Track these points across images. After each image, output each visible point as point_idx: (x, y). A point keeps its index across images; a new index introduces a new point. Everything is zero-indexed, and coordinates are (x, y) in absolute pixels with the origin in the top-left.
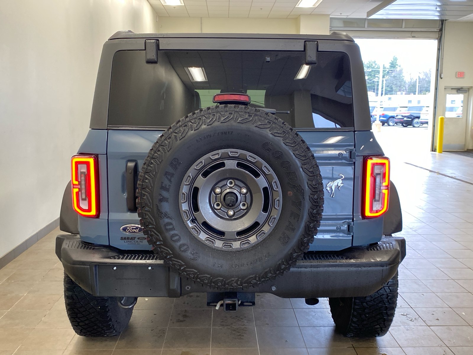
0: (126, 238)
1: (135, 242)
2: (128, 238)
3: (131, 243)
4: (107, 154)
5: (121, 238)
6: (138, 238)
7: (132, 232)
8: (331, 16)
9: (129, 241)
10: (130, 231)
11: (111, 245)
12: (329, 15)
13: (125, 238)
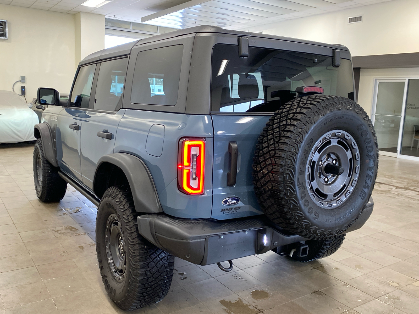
0: (226, 209)
1: (232, 212)
2: (227, 210)
3: (228, 213)
4: (214, 137)
5: (222, 210)
6: (234, 209)
7: (231, 204)
8: (106, 17)
9: (227, 212)
10: (230, 203)
11: (212, 217)
12: (105, 15)
13: (224, 210)
